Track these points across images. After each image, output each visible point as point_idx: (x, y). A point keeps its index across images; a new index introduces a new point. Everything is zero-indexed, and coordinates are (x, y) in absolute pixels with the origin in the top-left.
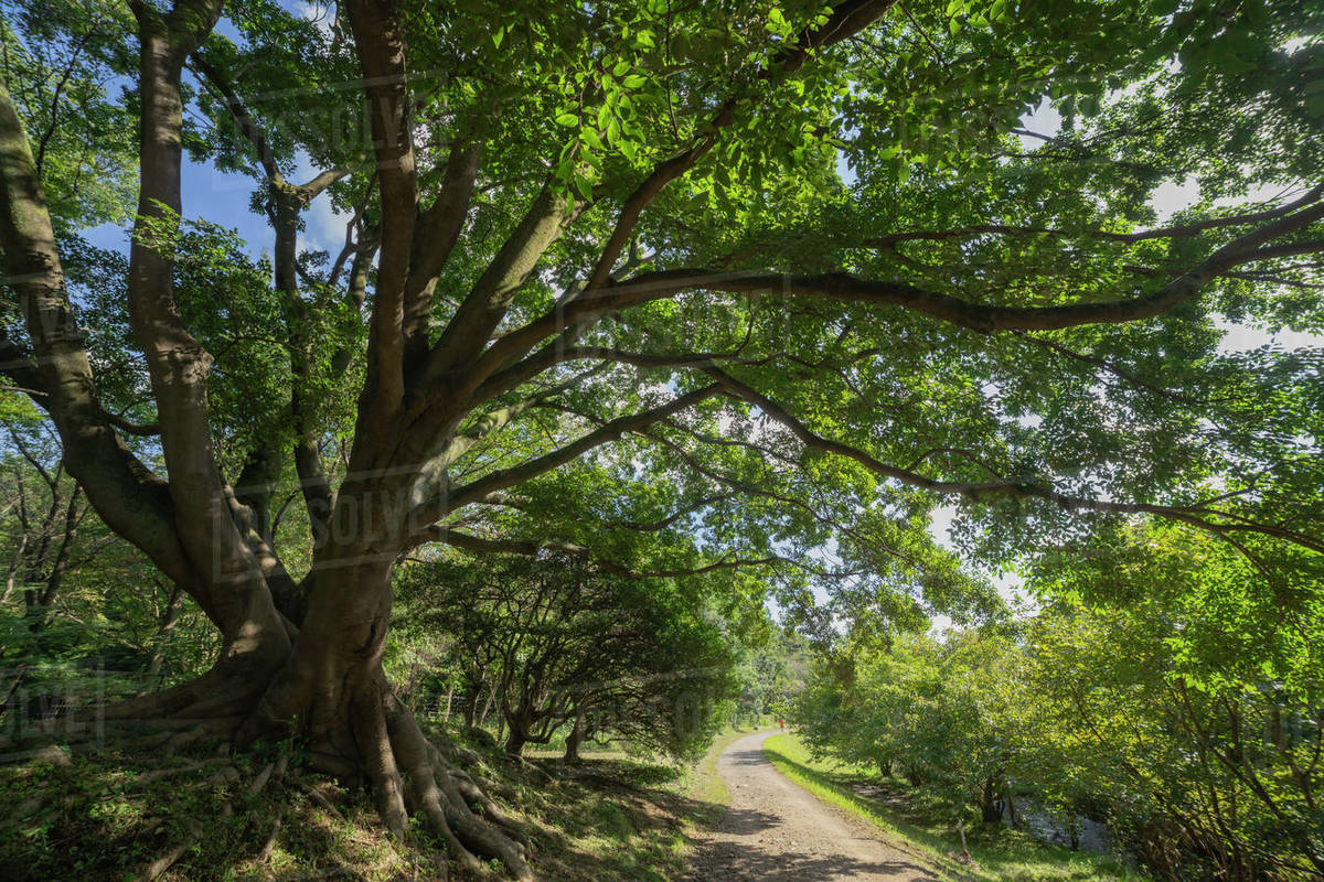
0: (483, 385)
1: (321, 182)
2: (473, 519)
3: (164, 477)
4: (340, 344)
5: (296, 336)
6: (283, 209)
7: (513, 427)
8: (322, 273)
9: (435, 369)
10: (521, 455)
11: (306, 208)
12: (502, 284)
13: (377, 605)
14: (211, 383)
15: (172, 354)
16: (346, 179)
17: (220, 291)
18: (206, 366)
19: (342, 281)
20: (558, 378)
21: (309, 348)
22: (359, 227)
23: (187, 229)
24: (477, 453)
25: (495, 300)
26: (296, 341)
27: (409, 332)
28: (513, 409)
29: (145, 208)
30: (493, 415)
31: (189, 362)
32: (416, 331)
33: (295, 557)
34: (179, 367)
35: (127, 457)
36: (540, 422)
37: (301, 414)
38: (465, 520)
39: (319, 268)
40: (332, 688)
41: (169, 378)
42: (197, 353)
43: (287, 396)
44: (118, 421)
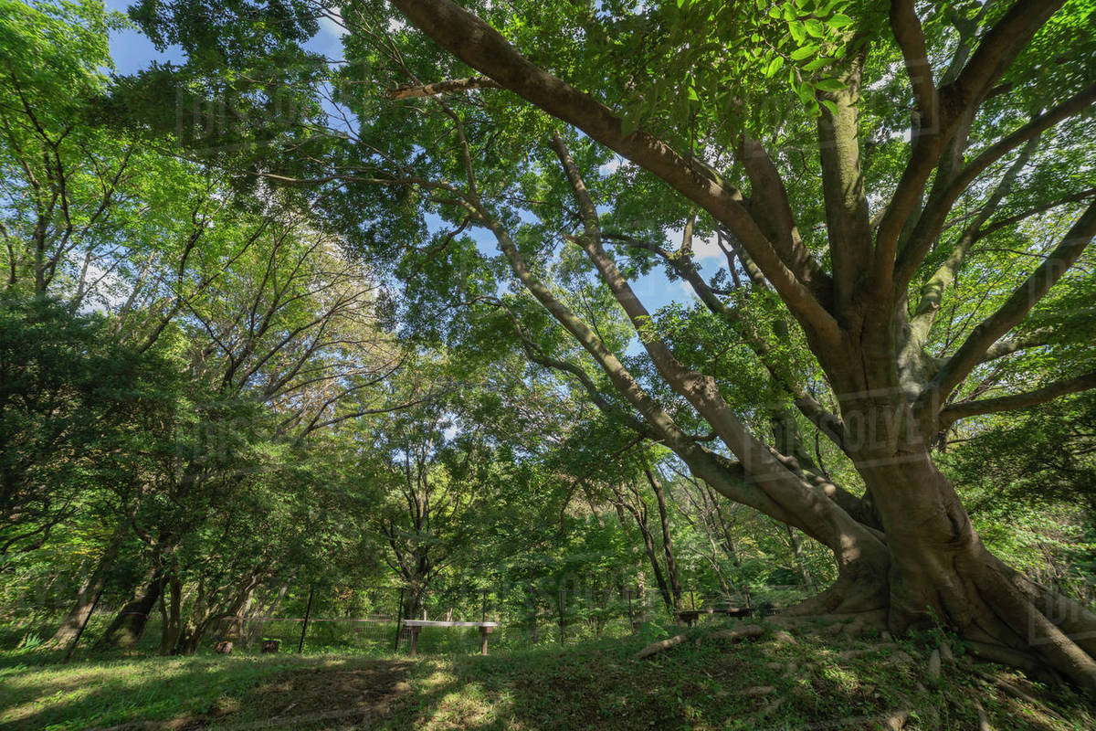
0: (896, 271)
1: (688, 235)
2: (994, 379)
3: (735, 459)
4: (771, 319)
5: (744, 333)
6: (683, 267)
7: (966, 277)
8: (729, 283)
9: (846, 289)
10: (1001, 292)
11: (692, 255)
12: (845, 187)
13: (940, 496)
14: (722, 391)
15: (694, 388)
16: (697, 219)
17: (688, 339)
18: (713, 384)
19: (743, 278)
20: (983, 197)
21: (756, 335)
22: (725, 238)
23: (656, 320)
24: (948, 318)
25: (850, 202)
26: (745, 334)
27: (807, 278)
28: (950, 261)
29: (637, 324)
30: (933, 280)
31: (703, 388)
32: (812, 274)
33: (849, 479)
34: (701, 392)
35: (712, 456)
36: (996, 250)
37: (782, 380)
38: (985, 383)
39: (725, 281)
40: (949, 579)
41: (702, 402)
42: (704, 380)
43: (765, 373)
44: (696, 438)
